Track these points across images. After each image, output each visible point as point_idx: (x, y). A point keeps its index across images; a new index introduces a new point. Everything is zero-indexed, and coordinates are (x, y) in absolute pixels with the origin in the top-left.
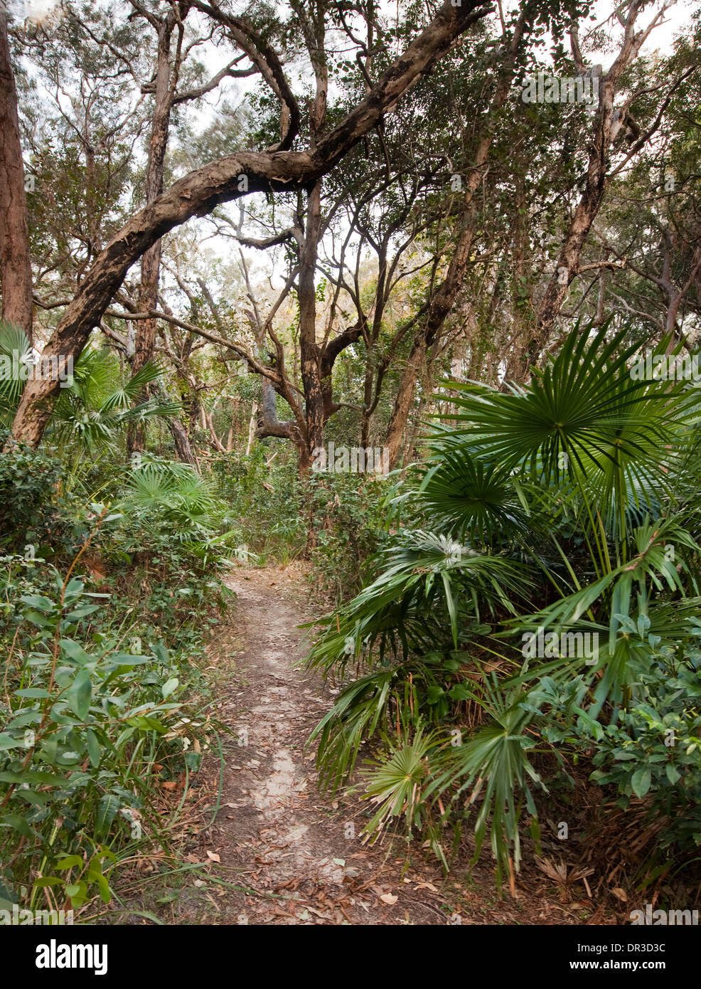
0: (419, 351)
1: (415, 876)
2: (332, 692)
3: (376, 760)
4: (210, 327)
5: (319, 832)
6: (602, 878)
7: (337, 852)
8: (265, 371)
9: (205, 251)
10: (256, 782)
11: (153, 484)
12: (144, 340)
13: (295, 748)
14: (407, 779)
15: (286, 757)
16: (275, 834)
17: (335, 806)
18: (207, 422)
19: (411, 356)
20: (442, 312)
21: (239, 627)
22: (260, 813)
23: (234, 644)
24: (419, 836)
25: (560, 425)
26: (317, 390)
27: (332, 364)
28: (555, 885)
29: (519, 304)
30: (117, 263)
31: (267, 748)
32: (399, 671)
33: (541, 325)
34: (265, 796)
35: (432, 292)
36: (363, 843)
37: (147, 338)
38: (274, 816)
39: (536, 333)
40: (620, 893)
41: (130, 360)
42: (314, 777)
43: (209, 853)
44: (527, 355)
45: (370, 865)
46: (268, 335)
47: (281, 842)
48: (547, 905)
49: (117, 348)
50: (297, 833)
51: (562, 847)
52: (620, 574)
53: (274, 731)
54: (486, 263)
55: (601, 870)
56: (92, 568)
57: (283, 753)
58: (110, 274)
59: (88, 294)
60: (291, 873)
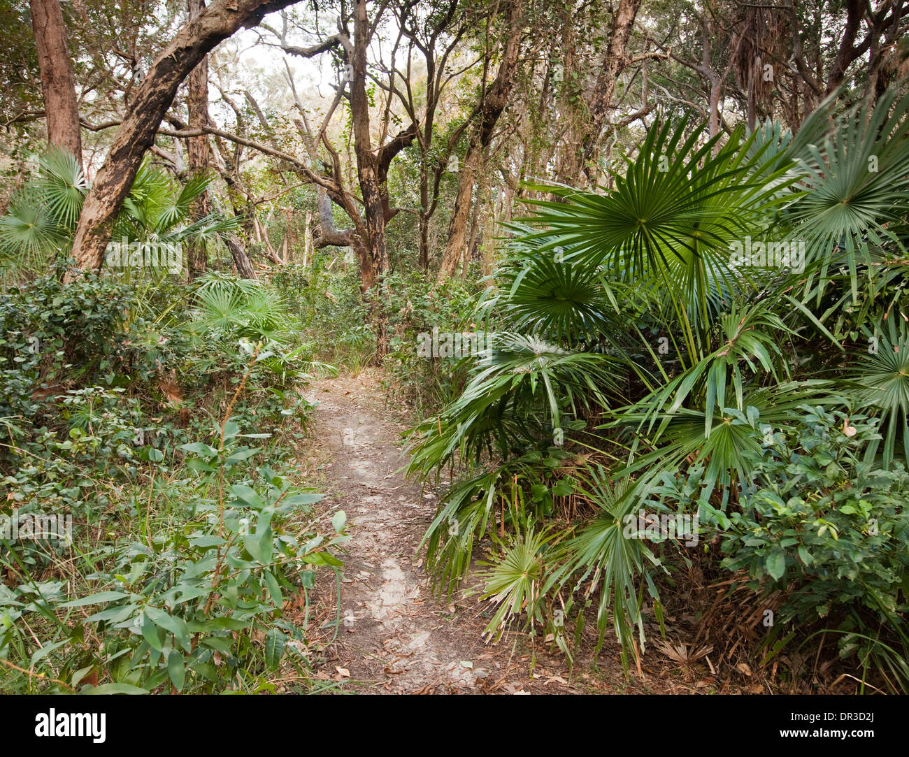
0: (475, 152)
1: (543, 671)
2: (426, 496)
3: (488, 561)
4: (263, 138)
5: (441, 636)
6: (722, 655)
7: (462, 655)
8: (323, 181)
9: (248, 61)
10: (370, 593)
11: (223, 302)
12: (197, 157)
13: (401, 556)
14: (523, 577)
15: (394, 565)
16: (398, 643)
17: (453, 610)
18: (262, 236)
19: (468, 157)
20: (495, 112)
21: (322, 438)
22: (380, 623)
23: (317, 455)
24: (541, 632)
25: (643, 221)
26: (376, 196)
27: (387, 170)
28: (677, 666)
29: (572, 100)
30: (166, 81)
31: (373, 558)
32: (503, 473)
33: (593, 118)
34: (381, 606)
35: (483, 92)
36: (487, 642)
37: (200, 155)
38: (393, 625)
39: (588, 128)
40: (743, 668)
41: (180, 177)
42: (425, 582)
43: (338, 669)
44: (582, 150)
45: (498, 665)
46: (323, 145)
47: (405, 650)
48: (673, 685)
49: (166, 165)
50: (420, 640)
51: (675, 628)
52: (713, 360)
53: (377, 541)
54: (533, 60)
55: (719, 648)
56: (169, 391)
57: (390, 562)
58: (160, 92)
59: (138, 113)
60: (422, 680)
